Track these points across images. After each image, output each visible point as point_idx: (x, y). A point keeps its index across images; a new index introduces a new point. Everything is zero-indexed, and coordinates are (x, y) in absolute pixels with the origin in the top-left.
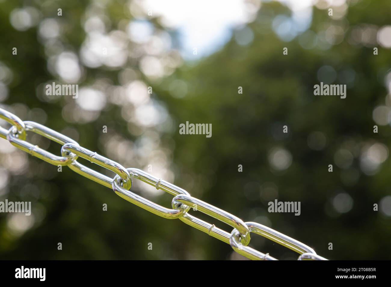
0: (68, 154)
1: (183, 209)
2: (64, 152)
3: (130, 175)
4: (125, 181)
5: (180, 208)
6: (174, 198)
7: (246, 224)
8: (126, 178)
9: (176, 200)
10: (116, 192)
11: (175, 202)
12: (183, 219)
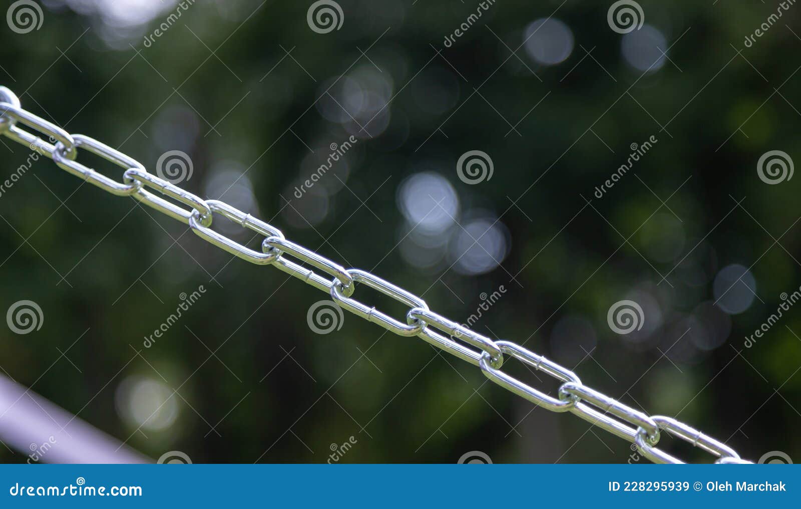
0: (132, 181)
1: (276, 253)
2: (127, 179)
3: (211, 208)
4: (205, 217)
5: (272, 252)
6: (265, 240)
7: (348, 272)
8: (206, 213)
9: (267, 243)
10: (193, 230)
11: (266, 245)
12: (277, 265)
